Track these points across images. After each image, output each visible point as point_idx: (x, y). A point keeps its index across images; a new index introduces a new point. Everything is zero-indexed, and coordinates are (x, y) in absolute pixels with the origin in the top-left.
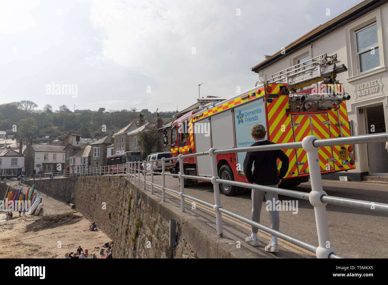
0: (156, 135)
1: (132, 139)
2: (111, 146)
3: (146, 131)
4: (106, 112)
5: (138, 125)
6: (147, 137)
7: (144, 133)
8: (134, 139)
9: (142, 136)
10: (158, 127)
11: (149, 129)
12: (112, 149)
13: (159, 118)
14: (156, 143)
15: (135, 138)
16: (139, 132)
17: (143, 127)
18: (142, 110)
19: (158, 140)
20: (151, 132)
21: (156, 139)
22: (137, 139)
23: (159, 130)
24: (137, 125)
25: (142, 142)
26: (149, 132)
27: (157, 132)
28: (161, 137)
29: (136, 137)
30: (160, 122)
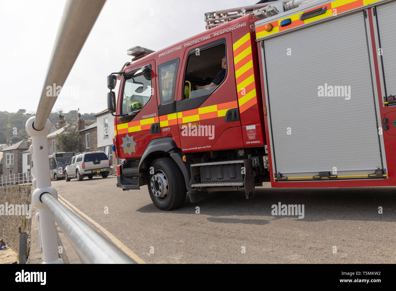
0: (77, 138)
1: (50, 143)
2: (27, 151)
3: (66, 133)
4: (27, 114)
5: (58, 127)
6: (66, 140)
7: (63, 136)
8: (52, 142)
9: (61, 139)
10: (80, 129)
11: (69, 131)
12: (28, 155)
13: (81, 119)
14: (78, 146)
15: (54, 142)
16: (58, 135)
17: (62, 129)
18: (70, 112)
19: (80, 143)
20: (71, 134)
21: (77, 142)
22: (56, 142)
23: (80, 132)
24: (56, 127)
25: (61, 146)
26: (68, 134)
27: (78, 134)
28: (83, 139)
29: (55, 140)
30: (81, 123)
